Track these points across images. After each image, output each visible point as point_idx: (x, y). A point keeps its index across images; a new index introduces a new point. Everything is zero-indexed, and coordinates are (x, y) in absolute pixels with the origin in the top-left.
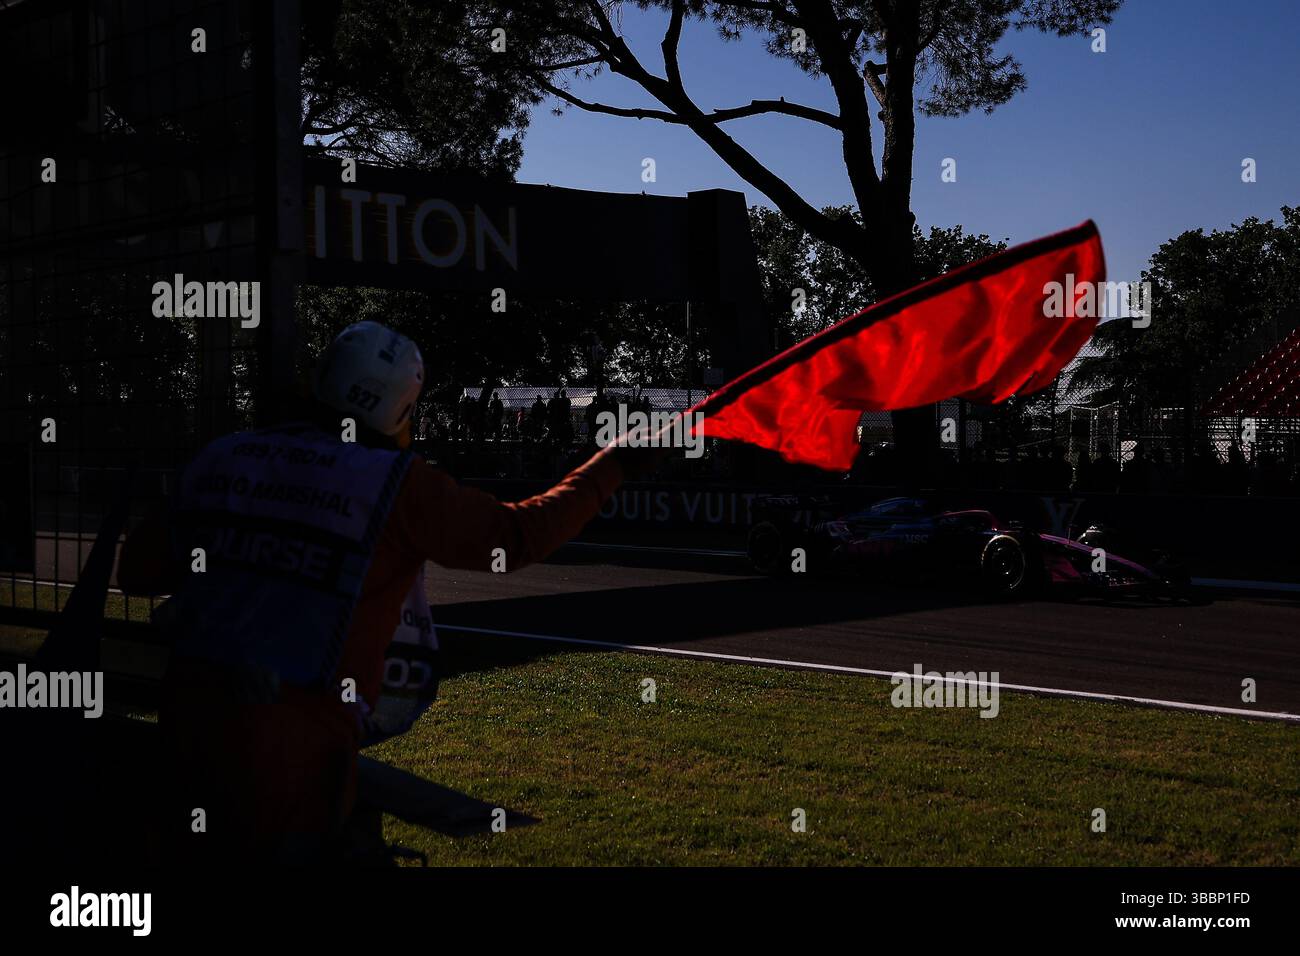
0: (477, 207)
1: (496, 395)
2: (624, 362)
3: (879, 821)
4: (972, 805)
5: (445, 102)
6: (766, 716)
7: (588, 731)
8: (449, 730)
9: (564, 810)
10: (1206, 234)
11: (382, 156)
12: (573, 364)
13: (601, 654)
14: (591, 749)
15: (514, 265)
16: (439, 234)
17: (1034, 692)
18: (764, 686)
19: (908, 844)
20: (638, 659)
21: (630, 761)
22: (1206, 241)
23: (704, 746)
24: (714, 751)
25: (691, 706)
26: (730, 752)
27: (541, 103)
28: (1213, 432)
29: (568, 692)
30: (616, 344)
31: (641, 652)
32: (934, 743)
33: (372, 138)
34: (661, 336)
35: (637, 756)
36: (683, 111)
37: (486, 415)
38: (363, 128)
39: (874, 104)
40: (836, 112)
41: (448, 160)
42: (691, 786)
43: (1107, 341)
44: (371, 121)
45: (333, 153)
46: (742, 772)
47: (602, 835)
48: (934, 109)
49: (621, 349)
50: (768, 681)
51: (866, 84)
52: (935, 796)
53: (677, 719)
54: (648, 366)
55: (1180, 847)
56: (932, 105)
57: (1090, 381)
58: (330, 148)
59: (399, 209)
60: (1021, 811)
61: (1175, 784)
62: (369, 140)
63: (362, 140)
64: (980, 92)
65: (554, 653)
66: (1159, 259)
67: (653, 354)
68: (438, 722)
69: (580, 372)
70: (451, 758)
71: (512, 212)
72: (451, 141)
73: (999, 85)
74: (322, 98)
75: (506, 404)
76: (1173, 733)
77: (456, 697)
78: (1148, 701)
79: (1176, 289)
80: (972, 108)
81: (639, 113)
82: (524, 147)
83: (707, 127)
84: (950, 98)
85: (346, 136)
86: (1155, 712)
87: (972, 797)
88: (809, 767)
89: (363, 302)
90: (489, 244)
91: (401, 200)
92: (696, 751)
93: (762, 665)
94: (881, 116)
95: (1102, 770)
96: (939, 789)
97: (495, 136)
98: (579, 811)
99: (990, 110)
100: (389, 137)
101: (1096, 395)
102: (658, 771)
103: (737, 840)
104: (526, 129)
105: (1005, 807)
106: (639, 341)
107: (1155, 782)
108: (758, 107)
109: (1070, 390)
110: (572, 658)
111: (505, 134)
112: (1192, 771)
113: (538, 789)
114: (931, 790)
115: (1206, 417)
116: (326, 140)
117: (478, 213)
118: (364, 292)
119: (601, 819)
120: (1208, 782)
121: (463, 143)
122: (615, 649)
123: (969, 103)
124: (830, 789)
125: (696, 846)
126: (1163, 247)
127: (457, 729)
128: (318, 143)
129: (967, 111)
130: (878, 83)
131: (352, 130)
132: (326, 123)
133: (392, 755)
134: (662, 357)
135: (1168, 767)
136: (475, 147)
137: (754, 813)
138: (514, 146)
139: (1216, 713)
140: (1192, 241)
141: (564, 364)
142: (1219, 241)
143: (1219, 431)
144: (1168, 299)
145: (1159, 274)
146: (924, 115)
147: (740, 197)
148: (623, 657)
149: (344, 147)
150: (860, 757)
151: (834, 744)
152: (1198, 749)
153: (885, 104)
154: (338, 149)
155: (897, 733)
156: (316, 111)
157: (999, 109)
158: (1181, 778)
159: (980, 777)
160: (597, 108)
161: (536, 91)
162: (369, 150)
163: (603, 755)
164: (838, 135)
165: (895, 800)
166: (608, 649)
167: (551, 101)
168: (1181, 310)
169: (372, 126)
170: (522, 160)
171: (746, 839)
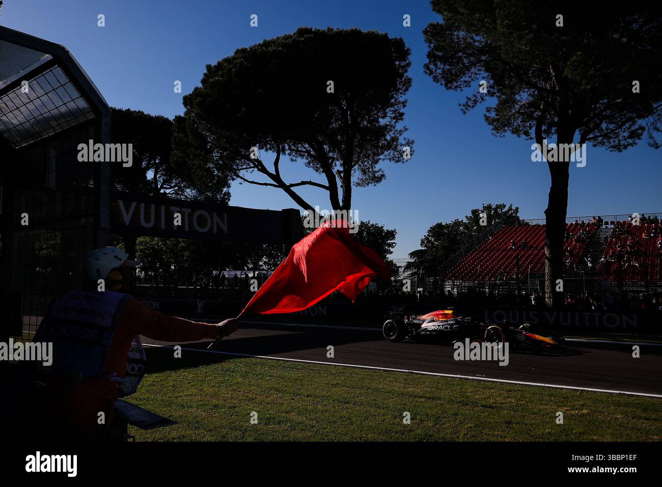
0: (214, 213)
1: (223, 273)
2: (265, 263)
3: (327, 414)
4: (358, 408)
5: (205, 179)
6: (297, 379)
7: (238, 385)
8: (192, 386)
9: (225, 413)
10: (443, 224)
11: (186, 197)
12: (249, 263)
13: (246, 359)
14: (238, 391)
15: (226, 232)
16: (202, 221)
17: (383, 370)
18: (298, 369)
19: (335, 422)
20: (258, 361)
21: (250, 395)
22: (443, 226)
23: (275, 390)
24: (278, 391)
25: (273, 376)
26: (283, 392)
27: (235, 181)
28: (445, 285)
29: (234, 372)
30: (263, 257)
31: (260, 358)
32: (349, 387)
33: (183, 191)
34: (277, 255)
35: (253, 393)
36: (280, 184)
37: (220, 280)
38: (180, 187)
39: (339, 183)
40: (327, 185)
41: (207, 197)
42: (269, 404)
43: (415, 257)
44: (182, 185)
45: (170, 195)
46: (286, 398)
47: (235, 422)
48: (358, 184)
49: (264, 258)
50: (299, 367)
51: (336, 176)
52: (346, 405)
53: (268, 381)
54: (273, 264)
55: (421, 421)
56: (358, 183)
57: (410, 269)
58: (169, 193)
59: (189, 213)
60: (372, 410)
61: (423, 400)
62: (181, 191)
63: (180, 191)
64: (372, 179)
65: (231, 359)
66: (429, 231)
67: (274, 260)
68: (189, 383)
69: (251, 266)
70: (191, 395)
71: (226, 214)
72: (208, 193)
73: (378, 178)
74: (167, 178)
75: (227, 276)
76: (424, 383)
77: (197, 374)
78: (418, 372)
79: (435, 241)
80: (370, 184)
81: (266, 184)
82: (231, 194)
83: (287, 189)
84: (363, 181)
85: (174, 190)
86: (420, 375)
87: (358, 405)
88: (308, 396)
89: (180, 243)
90: (218, 225)
91: (190, 211)
92: (272, 392)
93: (298, 362)
94: (341, 186)
95: (401, 395)
96: (348, 403)
97: (222, 191)
98: (230, 413)
99: (375, 185)
100: (188, 190)
101: (412, 274)
102: (259, 398)
103: (280, 422)
104: (230, 189)
105: (368, 408)
106: (270, 256)
107: (417, 399)
108: (303, 183)
109: (404, 272)
110: (237, 360)
111: (225, 190)
112: (428, 395)
113: (218, 406)
114: (345, 403)
115: (443, 281)
116: (168, 191)
117: (215, 215)
118: (181, 240)
119: (236, 416)
120: (434, 399)
121: (212, 193)
122: (251, 357)
123: (369, 183)
124: (314, 404)
125: (266, 424)
126: (431, 228)
127: (195, 385)
128: (164, 192)
129: (368, 185)
130: (341, 176)
131: (176, 188)
132: (168, 185)
133: (171, 394)
134: (277, 261)
135: (421, 394)
136: (216, 194)
137: (287, 412)
138: (229, 194)
139: (438, 375)
140: (439, 226)
141: (246, 264)
142: (447, 226)
143: (447, 285)
144: (433, 244)
145: (430, 236)
146: (355, 187)
147: (298, 211)
148: (253, 360)
149: (173, 193)
150: (325, 393)
151: (317, 388)
152: (432, 388)
153: (343, 183)
154: (172, 194)
155: (338, 384)
156: (165, 182)
157: (378, 185)
158: (425, 397)
159: (362, 398)
160: (252, 182)
161: (235, 177)
162: (182, 194)
163: (242, 393)
164: (328, 192)
165: (334, 407)
166: (249, 357)
167: (239, 180)
168: (436, 247)
169: (183, 187)
170: (231, 198)
171: (283, 422)
